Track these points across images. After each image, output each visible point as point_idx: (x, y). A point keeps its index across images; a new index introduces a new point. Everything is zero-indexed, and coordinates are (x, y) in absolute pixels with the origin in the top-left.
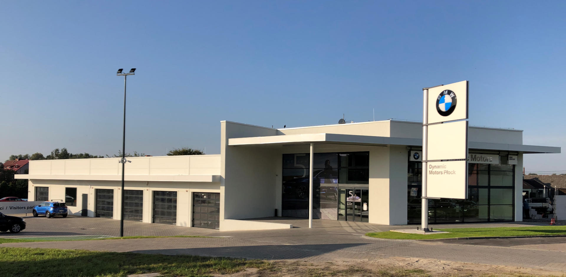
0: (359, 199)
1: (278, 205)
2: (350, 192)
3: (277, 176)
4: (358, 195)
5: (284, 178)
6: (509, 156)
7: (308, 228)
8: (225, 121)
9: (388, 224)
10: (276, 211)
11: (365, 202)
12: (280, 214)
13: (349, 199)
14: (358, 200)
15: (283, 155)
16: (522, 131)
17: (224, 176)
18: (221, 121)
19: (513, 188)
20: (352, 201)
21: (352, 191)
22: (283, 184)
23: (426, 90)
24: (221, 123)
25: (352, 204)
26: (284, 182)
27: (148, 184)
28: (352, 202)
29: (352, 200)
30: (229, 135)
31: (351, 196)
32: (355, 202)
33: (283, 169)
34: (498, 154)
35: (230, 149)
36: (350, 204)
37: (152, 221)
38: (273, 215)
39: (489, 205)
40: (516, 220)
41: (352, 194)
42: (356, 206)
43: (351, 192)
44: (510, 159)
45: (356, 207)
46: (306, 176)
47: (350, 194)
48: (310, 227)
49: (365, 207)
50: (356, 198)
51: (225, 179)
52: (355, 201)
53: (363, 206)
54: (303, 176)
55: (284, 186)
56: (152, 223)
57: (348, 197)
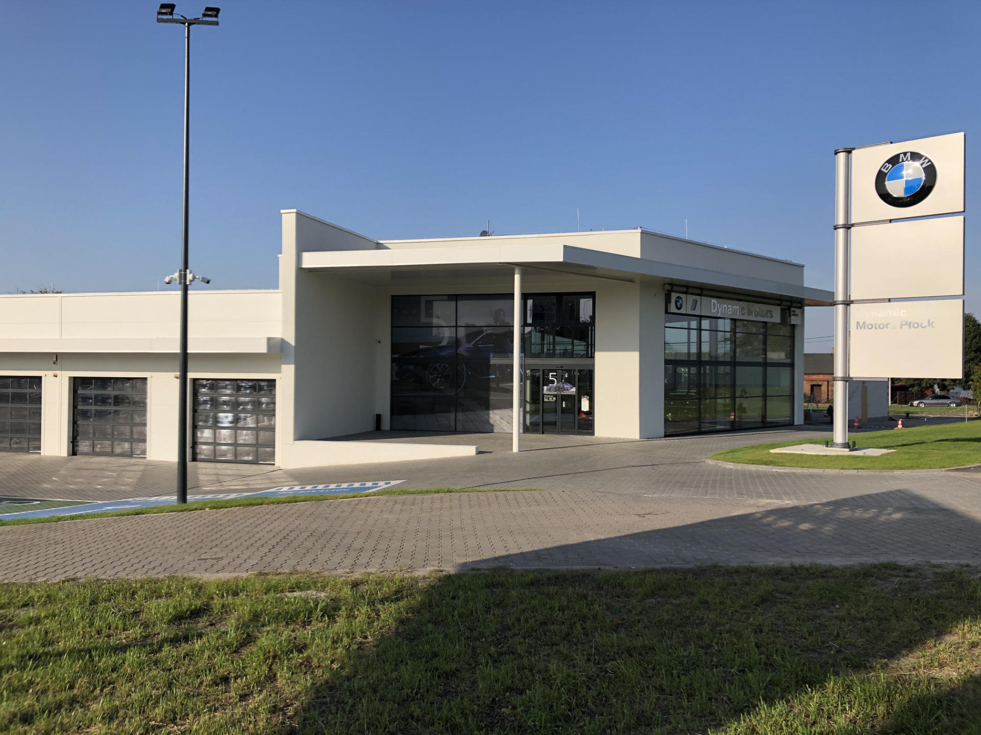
0: (572, 388)
1: (383, 406)
2: (550, 374)
3: (379, 342)
4: (570, 381)
5: (395, 348)
6: (793, 309)
7: (509, 452)
8: (295, 210)
9: (636, 436)
10: (379, 418)
11: (584, 395)
12: (386, 424)
13: (549, 390)
14: (568, 390)
15: (394, 298)
16: (803, 266)
17: (291, 340)
18: (282, 211)
19: (792, 365)
20: (556, 393)
21: (555, 374)
22: (393, 360)
23: (842, 153)
24: (281, 214)
25: (555, 398)
26: (396, 356)
27: (56, 359)
28: (555, 396)
29: (556, 391)
30: (304, 245)
31: (553, 382)
32: (562, 395)
33: (392, 327)
34: (779, 305)
35: (306, 276)
36: (550, 399)
37: (68, 451)
38: (370, 426)
39: (765, 397)
40: (796, 423)
41: (556, 378)
42: (564, 402)
43: (552, 375)
44: (794, 315)
45: (564, 406)
46: (448, 343)
47: (550, 378)
48: (515, 449)
49: (585, 405)
50: (563, 386)
51: (295, 347)
52: (562, 393)
53: (580, 402)
54: (441, 342)
55: (394, 364)
56: (69, 455)
57: (547, 385)
